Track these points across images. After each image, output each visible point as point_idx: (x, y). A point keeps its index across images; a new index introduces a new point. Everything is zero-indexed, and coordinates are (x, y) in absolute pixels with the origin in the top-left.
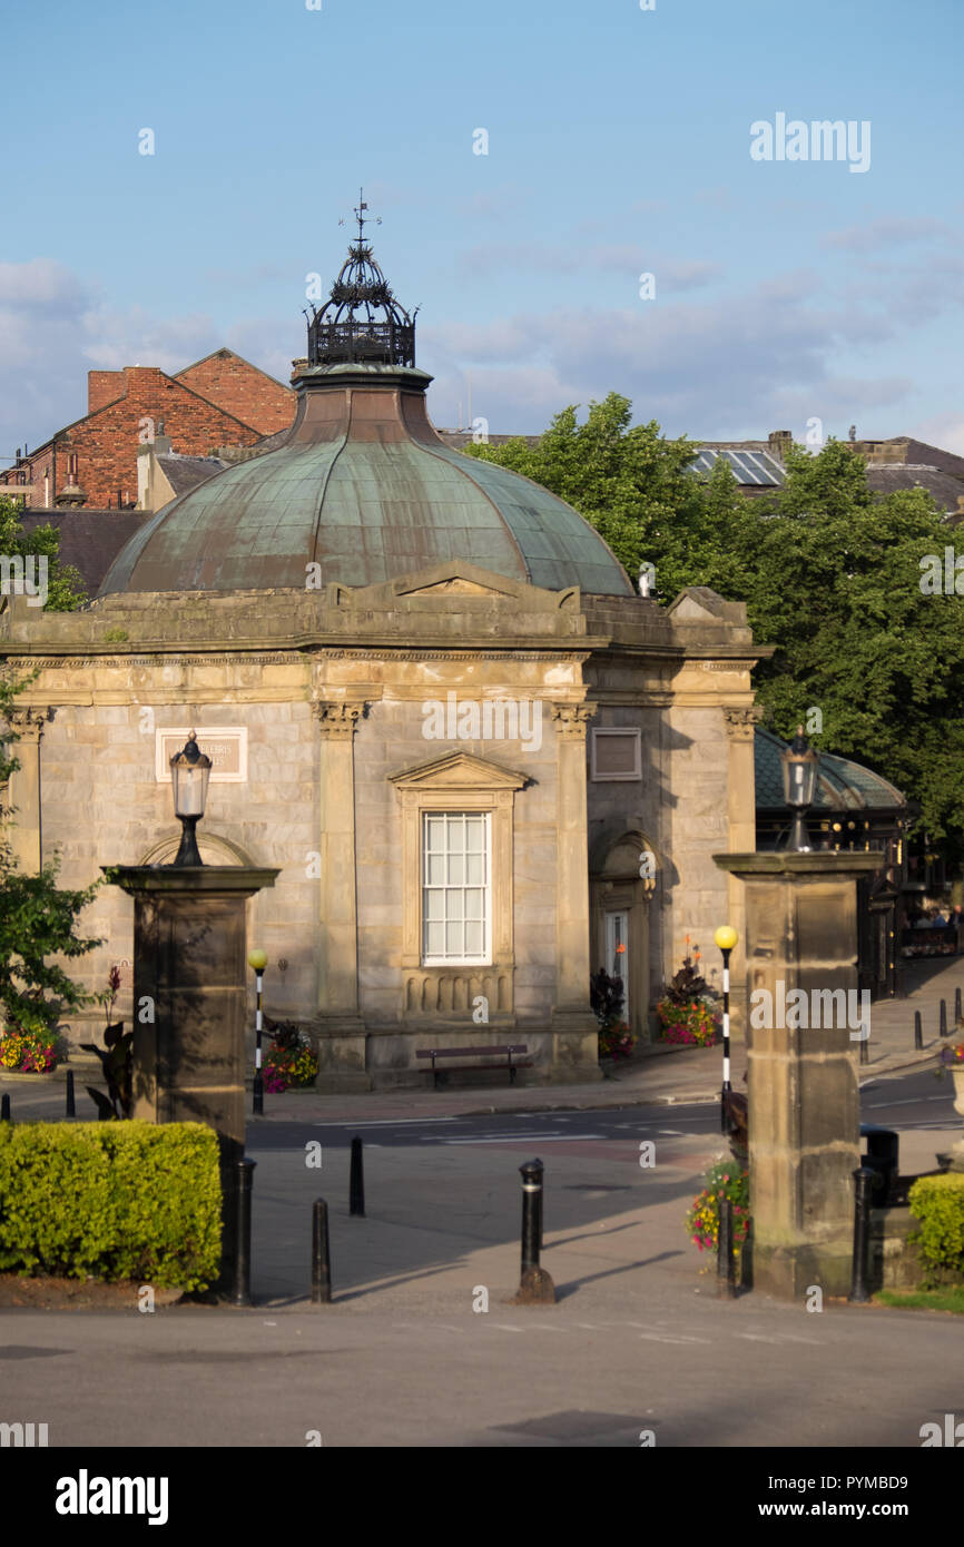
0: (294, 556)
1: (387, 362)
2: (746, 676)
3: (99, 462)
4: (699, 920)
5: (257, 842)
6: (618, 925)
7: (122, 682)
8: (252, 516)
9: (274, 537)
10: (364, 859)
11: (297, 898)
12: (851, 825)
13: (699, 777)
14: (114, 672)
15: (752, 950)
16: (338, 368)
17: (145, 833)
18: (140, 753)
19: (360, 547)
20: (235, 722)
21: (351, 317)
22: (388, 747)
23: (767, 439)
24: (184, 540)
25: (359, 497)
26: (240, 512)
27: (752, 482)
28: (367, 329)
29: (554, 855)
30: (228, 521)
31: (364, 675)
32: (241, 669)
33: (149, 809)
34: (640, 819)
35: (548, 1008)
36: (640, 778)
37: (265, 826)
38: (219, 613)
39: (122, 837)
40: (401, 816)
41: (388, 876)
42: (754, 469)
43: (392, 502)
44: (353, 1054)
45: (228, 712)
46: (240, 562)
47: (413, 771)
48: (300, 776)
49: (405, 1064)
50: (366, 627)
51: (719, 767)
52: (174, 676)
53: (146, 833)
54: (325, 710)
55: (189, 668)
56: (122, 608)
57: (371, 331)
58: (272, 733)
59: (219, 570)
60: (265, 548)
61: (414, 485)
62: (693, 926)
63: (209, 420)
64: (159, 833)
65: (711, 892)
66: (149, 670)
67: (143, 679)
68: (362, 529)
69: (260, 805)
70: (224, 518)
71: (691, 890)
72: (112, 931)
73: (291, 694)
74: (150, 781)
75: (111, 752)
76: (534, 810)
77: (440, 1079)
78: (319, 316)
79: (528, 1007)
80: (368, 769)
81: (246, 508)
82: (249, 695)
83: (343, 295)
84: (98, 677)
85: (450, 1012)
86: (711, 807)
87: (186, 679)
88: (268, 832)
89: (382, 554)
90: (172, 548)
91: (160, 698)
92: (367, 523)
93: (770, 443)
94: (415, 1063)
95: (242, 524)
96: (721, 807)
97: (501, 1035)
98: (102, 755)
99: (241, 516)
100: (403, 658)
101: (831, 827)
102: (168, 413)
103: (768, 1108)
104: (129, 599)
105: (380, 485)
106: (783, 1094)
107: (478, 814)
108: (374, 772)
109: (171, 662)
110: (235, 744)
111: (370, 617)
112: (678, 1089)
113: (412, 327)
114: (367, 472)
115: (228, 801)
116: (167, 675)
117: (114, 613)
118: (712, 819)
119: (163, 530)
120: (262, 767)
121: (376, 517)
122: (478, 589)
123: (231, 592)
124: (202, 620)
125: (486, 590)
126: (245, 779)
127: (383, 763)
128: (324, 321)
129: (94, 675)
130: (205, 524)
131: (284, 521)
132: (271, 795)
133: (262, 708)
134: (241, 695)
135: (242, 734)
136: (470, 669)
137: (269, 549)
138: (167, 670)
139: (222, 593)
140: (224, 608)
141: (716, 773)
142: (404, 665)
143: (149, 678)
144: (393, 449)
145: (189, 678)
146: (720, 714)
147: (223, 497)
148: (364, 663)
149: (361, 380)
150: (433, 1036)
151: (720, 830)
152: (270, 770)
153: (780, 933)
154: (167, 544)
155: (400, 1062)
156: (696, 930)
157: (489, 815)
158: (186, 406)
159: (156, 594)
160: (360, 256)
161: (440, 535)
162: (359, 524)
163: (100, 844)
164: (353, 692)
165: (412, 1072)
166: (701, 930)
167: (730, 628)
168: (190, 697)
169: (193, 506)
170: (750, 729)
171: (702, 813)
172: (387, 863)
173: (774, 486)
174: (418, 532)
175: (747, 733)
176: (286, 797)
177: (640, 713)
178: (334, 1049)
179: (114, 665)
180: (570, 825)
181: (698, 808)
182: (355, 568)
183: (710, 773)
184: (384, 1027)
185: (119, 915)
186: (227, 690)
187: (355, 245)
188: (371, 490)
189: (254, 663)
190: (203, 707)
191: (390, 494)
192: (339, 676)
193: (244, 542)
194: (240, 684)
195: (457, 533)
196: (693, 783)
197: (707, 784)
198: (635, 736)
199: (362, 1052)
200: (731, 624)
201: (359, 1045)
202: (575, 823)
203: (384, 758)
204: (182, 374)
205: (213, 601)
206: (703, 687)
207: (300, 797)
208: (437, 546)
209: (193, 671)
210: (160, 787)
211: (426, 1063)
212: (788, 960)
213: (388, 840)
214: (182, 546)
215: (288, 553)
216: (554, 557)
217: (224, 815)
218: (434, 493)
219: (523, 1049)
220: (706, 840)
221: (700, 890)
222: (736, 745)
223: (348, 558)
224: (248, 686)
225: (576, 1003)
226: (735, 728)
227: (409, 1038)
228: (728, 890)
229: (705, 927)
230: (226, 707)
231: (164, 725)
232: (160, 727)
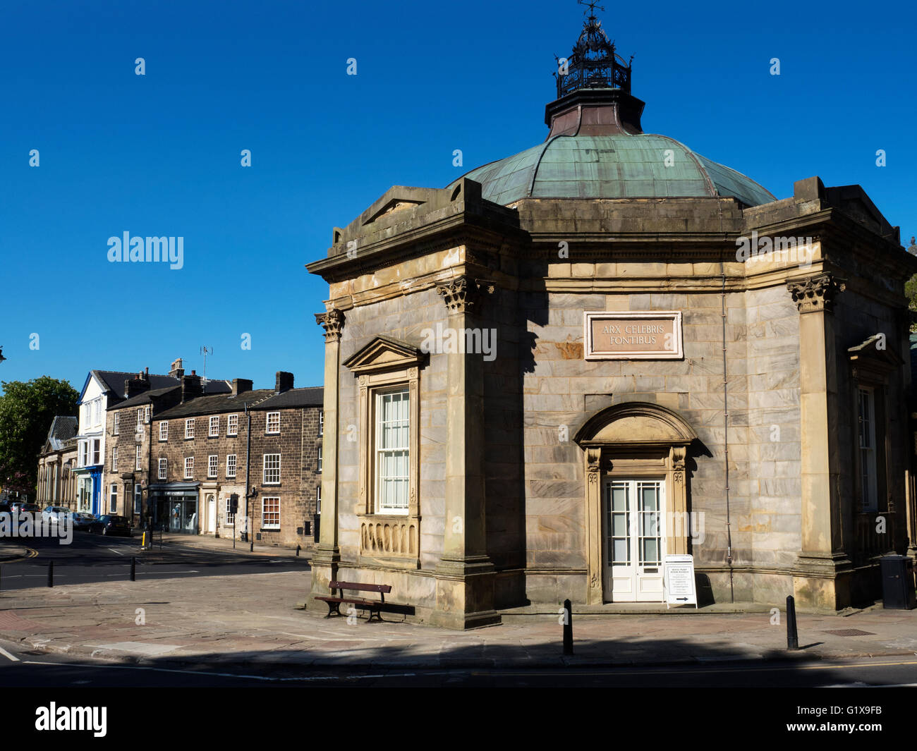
2: (815, 249)
4: (775, 491)
13: (772, 353)
36: (680, 356)
51: (790, 341)
62: (769, 496)
71: (768, 461)
76: (434, 380)
79: (429, 553)
85: (385, 552)
86: (784, 380)
96: (795, 379)
97: (409, 576)
118: (785, 391)
141: (789, 346)
146: (784, 289)
151: (794, 401)
156: (772, 500)
166: (777, 500)
170: (819, 298)
171: (777, 387)
175: (816, 303)
181: (772, 382)
183: (783, 347)
196: (767, 359)
197: (779, 358)
198: (673, 319)
220: (781, 412)
221: (775, 461)
222: (806, 316)
225: (455, 553)
226: (803, 301)
227: (360, 572)
228: (800, 460)
229: (780, 496)
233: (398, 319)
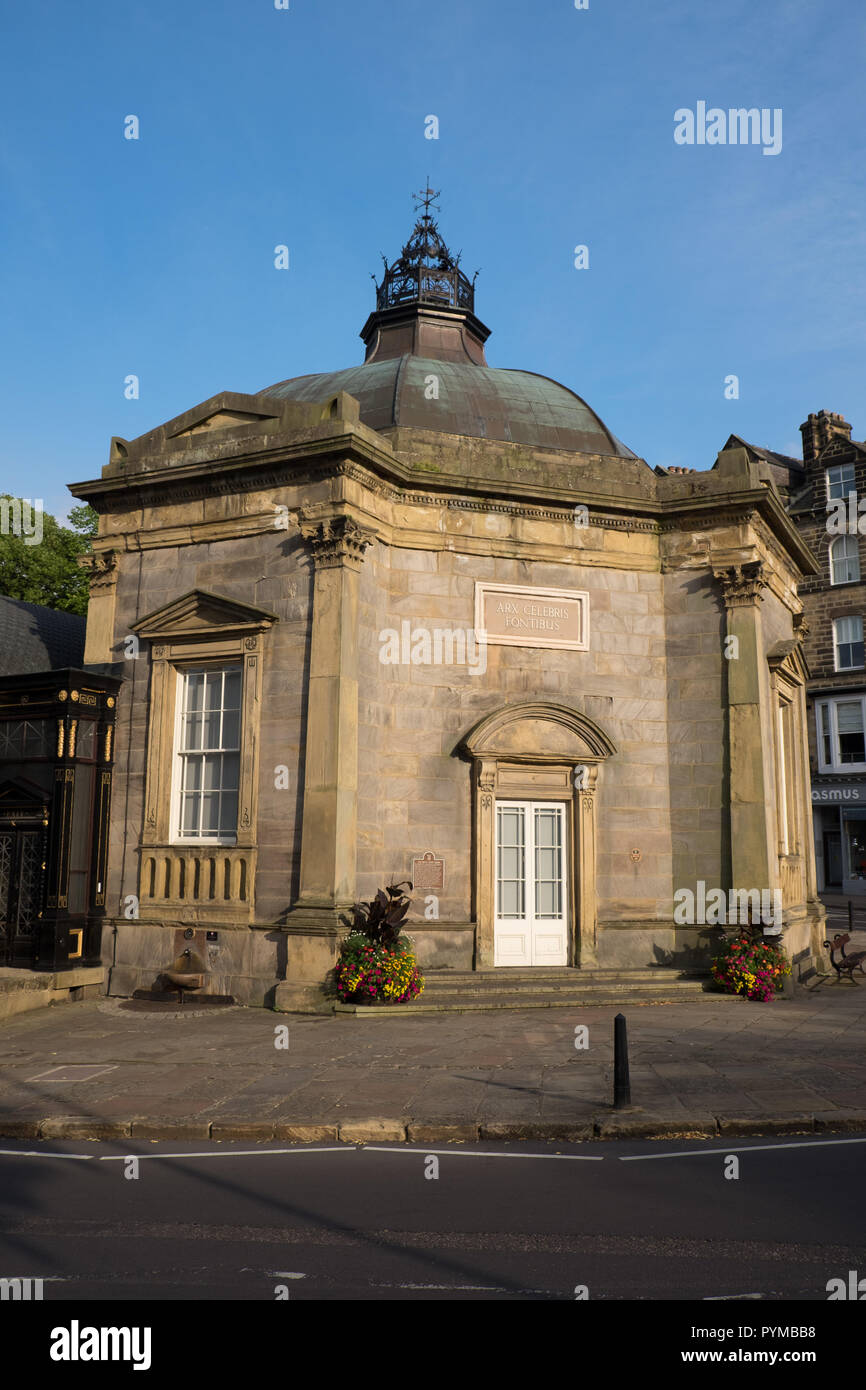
5: (602, 718)
7: (429, 523)
11: (650, 781)
14: (421, 511)
17: (457, 701)
18: (451, 607)
20: (572, 585)
32: (580, 529)
33: (464, 674)
37: (610, 700)
38: (551, 467)
39: (425, 703)
45: (565, 573)
48: (650, 649)
52: (497, 527)
53: (460, 702)
55: (519, 520)
58: (617, 601)
64: (475, 701)
66: (467, 515)
67: (459, 524)
69: (603, 676)
72: (410, 817)
73: (641, 562)
75: (412, 603)
82: (595, 557)
84: (398, 513)
87: (516, 532)
88: (614, 709)
91: (481, 547)
98: (400, 605)
109: (500, 510)
110: (575, 609)
115: (564, 670)
116: (490, 524)
117: (420, 446)
120: (606, 637)
126: (587, 648)
129: (393, 511)
132: (617, 668)
133: (604, 574)
134: (586, 557)
135: (586, 597)
138: (489, 518)
143: (467, 523)
145: (519, 531)
152: (615, 640)
163: (396, 711)
168: (523, 552)
176: (635, 671)
179: (424, 503)
186: (571, 548)
189: (597, 526)
190: (534, 564)
194: (579, 544)
207: (650, 672)
209: (523, 524)
217: (560, 685)
230: (563, 567)
231: (486, 580)
232: (479, 579)
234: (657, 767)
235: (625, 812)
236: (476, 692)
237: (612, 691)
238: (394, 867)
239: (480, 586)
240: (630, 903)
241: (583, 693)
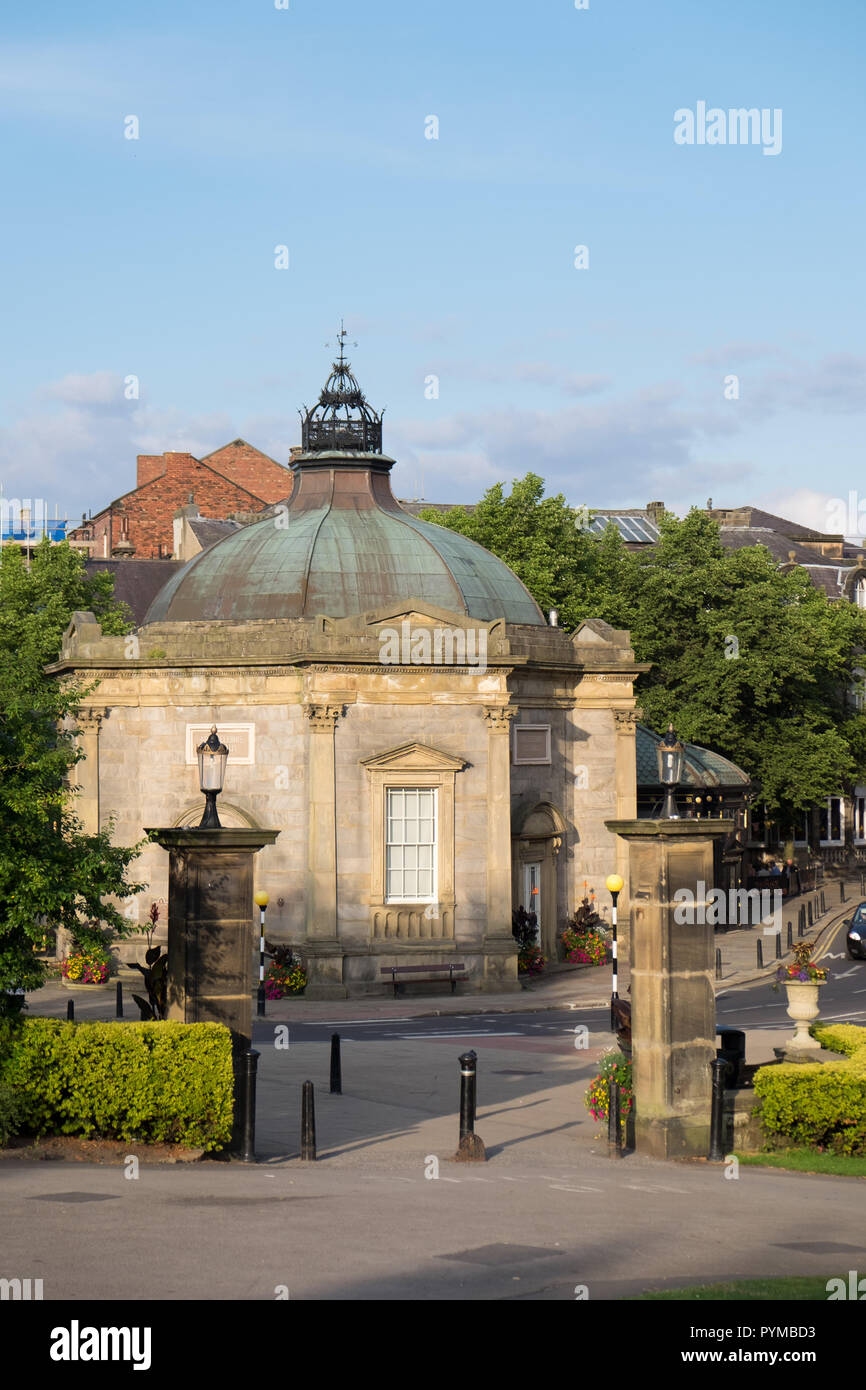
0: (291, 595)
1: (361, 450)
2: (630, 686)
3: (144, 523)
4: (594, 870)
5: (261, 810)
6: (533, 873)
7: (160, 689)
8: (260, 564)
9: (275, 580)
10: (342, 822)
11: (292, 852)
12: (709, 798)
13: (594, 762)
14: (155, 681)
15: (634, 894)
16: (325, 454)
17: (176, 803)
18: (174, 742)
19: (341, 588)
20: (245, 719)
21: (334, 415)
22: (360, 740)
23: (646, 508)
24: (208, 582)
25: (339, 550)
26: (250, 562)
27: (633, 540)
28: (346, 425)
29: (485, 820)
30: (242, 567)
31: (343, 685)
32: (250, 679)
33: (181, 785)
34: (550, 793)
35: (480, 936)
36: (550, 762)
37: (267, 798)
38: (235, 637)
39: (160, 805)
40: (370, 790)
41: (360, 836)
42: (636, 530)
43: (365, 555)
44: (333, 970)
45: (241, 711)
46: (250, 599)
47: (379, 757)
48: (294, 761)
49: (372, 979)
50: (344, 648)
51: (610, 754)
52: (200, 684)
53: (178, 803)
54: (313, 711)
55: (212, 678)
56: (161, 633)
57: (349, 427)
58: (273, 727)
59: (235, 604)
60: (269, 588)
61: (382, 541)
62: (589, 874)
63: (227, 492)
64: (188, 802)
65: (603, 849)
66: (181, 680)
67: (177, 687)
68: (342, 574)
69: (264, 782)
70: (239, 566)
71: (588, 847)
72: (152, 876)
73: (288, 698)
74: (182, 763)
75: (152, 742)
76: (470, 786)
77: (399, 989)
78: (310, 415)
79: (465, 935)
80: (345, 756)
81: (255, 557)
82: (256, 698)
83: (329, 400)
84: (142, 685)
85: (407, 939)
86: (603, 785)
87: (209, 688)
88: (269, 803)
89: (357, 593)
90: (199, 588)
91: (189, 701)
92: (345, 570)
93: (648, 511)
94: (380, 977)
95: (251, 571)
96: (611, 784)
97: (445, 956)
98: (146, 743)
99: (252, 564)
100: (372, 671)
101: (694, 800)
102: (196, 487)
103: (647, 1013)
104: (167, 626)
105: (355, 542)
106: (658, 1002)
107: (428, 789)
108: (350, 757)
109: (197, 674)
110: (245, 735)
111: (348, 641)
112: (579, 997)
113: (380, 424)
114: (345, 532)
115: (241, 779)
116: (195, 684)
117: (155, 637)
118: (604, 793)
119: (192, 575)
120: (266, 753)
121: (352, 565)
122: (429, 620)
123: (243, 621)
124: (222, 642)
125: (435, 621)
126: (252, 762)
127: (356, 750)
128: (314, 419)
129: (139, 684)
130: (224, 571)
131: (283, 568)
132: (272, 775)
133: (266, 709)
134: (250, 699)
135: (251, 728)
136: (422, 680)
137: (271, 590)
138: (195, 680)
139: (237, 621)
140: (238, 633)
141: (607, 758)
142: (373, 677)
143: (181, 685)
144: (365, 515)
145: (211, 686)
146: (611, 715)
147: (237, 550)
148: (343, 675)
149: (342, 463)
150: (394, 957)
151: (610, 801)
152: (271, 756)
153: (655, 879)
154: (195, 585)
155: (368, 976)
156: (592, 877)
157: (436, 790)
158: (210, 482)
159: (187, 623)
160: (342, 371)
161: (400, 579)
162: (339, 571)
163: (143, 811)
164: (333, 697)
165: (376, 984)
166: (596, 877)
167: (618, 650)
168: (212, 701)
169: (216, 557)
170: (633, 725)
171: (597, 789)
172: (359, 826)
173: (651, 543)
174: (384, 578)
175: (631, 729)
177: (550, 713)
178: (318, 967)
179: (155, 676)
180: (497, 798)
181: (594, 786)
182: (336, 604)
183: (603, 759)
184: (357, 950)
185: (158, 865)
186: (240, 695)
187: (338, 363)
188: (348, 544)
189: (260, 675)
190: (222, 708)
191: (363, 548)
192: (324, 685)
193: (253, 584)
194: (250, 691)
195: (412, 579)
196: (588, 766)
197: (600, 767)
198: (547, 730)
199: (340, 970)
200: (619, 647)
201: (338, 963)
202: (501, 796)
203: (357, 747)
204: (207, 458)
205: (230, 628)
206: (597, 694)
207: (294, 776)
208: (398, 588)
209: (214, 680)
210: (189, 768)
211: (388, 977)
212: (662, 901)
213: (360, 808)
214: (207, 586)
215: (287, 593)
216: (486, 596)
217: (238, 789)
218: (396, 548)
219: (462, 967)
220: (600, 810)
221: (594, 847)
222: (622, 738)
223: (330, 597)
224: (256, 691)
225: (500, 932)
226: (622, 725)
227: (375, 958)
228: (616, 847)
229: (599, 875)
230: (239, 707)
231: (192, 721)
232: (190, 722)
233: (422, 725)
234: (296, 843)
235: (274, 874)
236: (188, 797)
237: (269, 791)
238: (144, 907)
239: (189, 726)
240: (277, 934)
241: (250, 794)
